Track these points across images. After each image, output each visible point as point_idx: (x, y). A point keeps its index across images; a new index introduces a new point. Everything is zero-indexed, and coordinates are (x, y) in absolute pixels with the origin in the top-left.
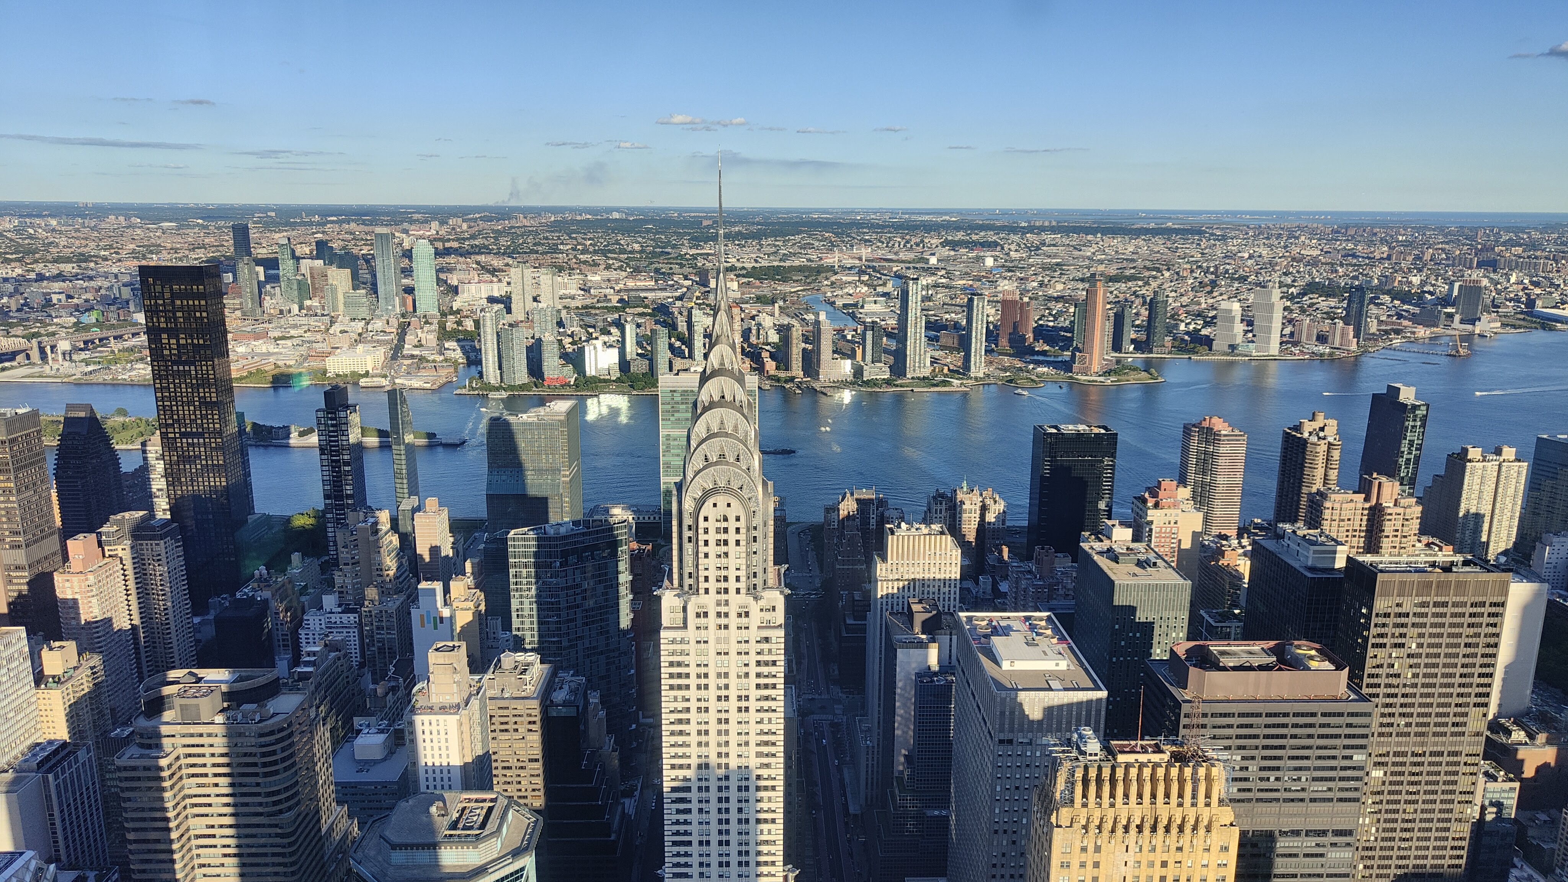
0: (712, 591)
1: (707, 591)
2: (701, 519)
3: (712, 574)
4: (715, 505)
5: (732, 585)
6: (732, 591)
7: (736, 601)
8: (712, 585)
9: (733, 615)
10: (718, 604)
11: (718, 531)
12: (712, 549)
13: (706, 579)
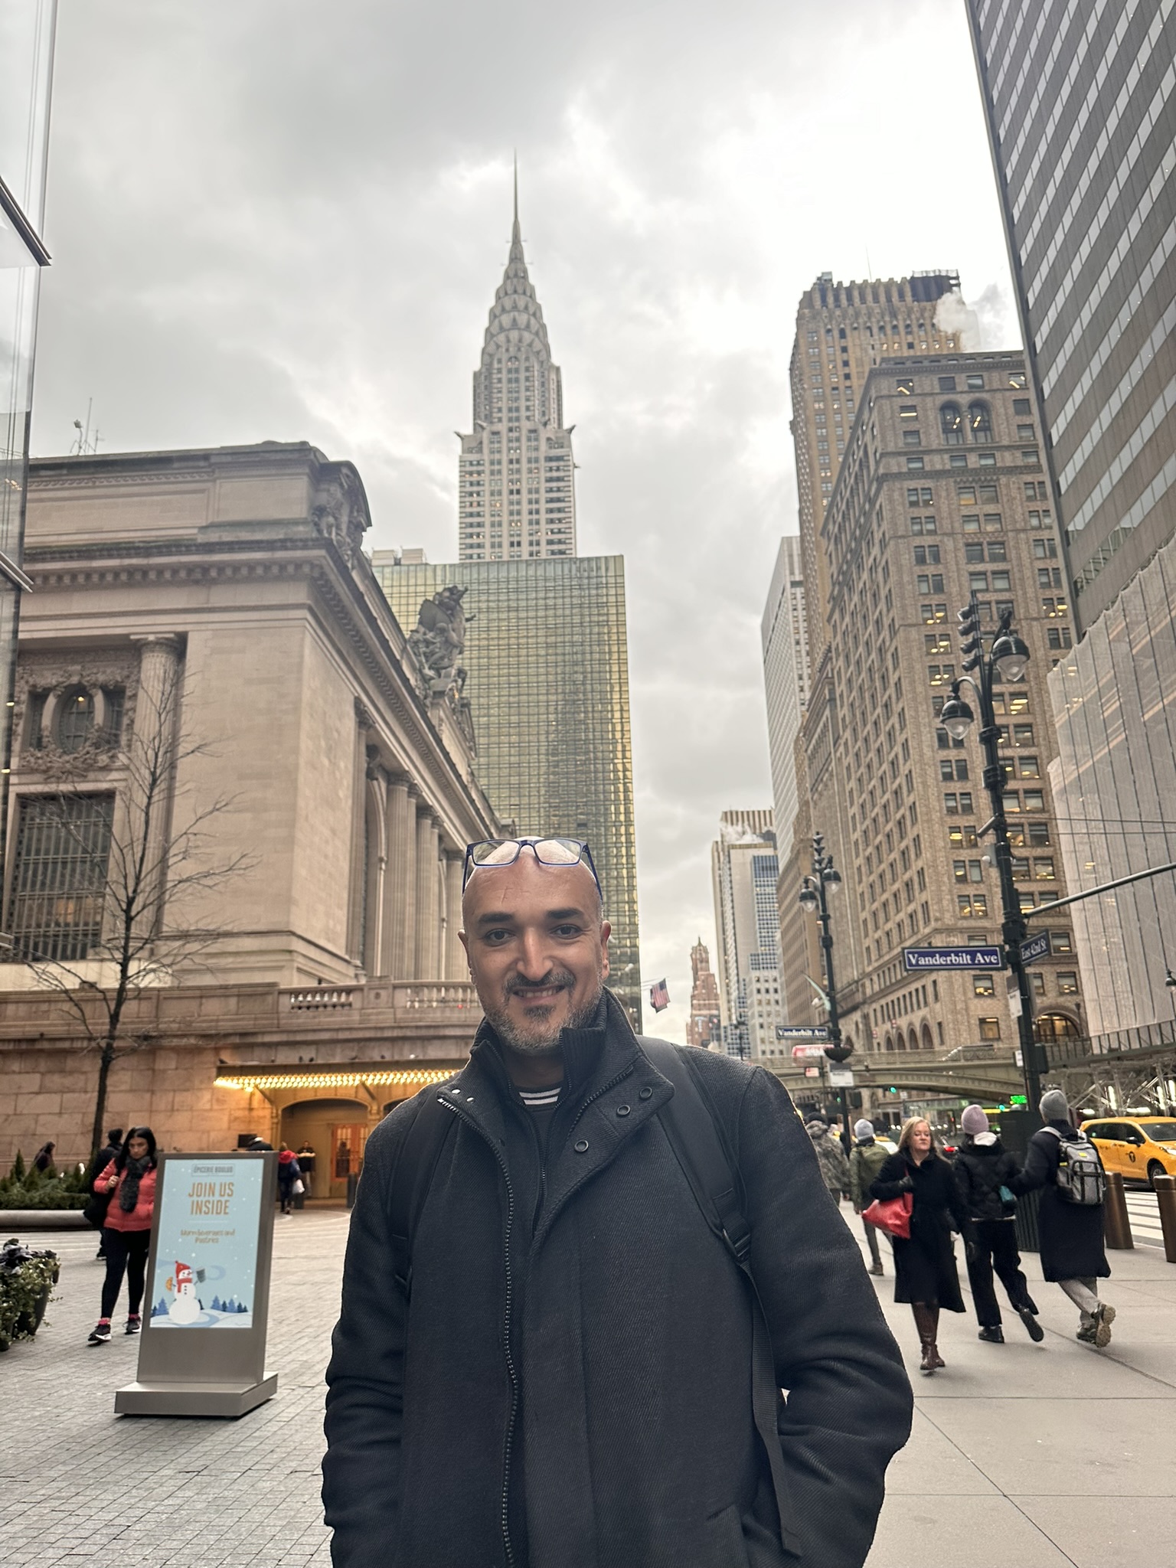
0: (505, 419)
1: (500, 420)
2: (495, 362)
3: (504, 405)
4: (507, 350)
5: (523, 413)
6: (523, 418)
7: (526, 425)
8: (504, 415)
9: (524, 439)
10: (511, 430)
11: (510, 371)
12: (504, 385)
13: (500, 410)
